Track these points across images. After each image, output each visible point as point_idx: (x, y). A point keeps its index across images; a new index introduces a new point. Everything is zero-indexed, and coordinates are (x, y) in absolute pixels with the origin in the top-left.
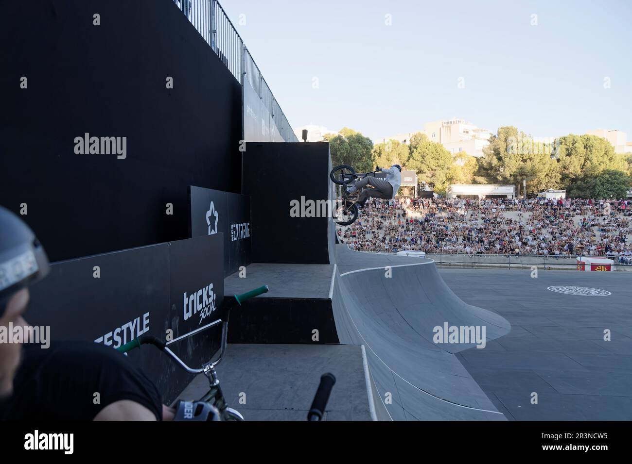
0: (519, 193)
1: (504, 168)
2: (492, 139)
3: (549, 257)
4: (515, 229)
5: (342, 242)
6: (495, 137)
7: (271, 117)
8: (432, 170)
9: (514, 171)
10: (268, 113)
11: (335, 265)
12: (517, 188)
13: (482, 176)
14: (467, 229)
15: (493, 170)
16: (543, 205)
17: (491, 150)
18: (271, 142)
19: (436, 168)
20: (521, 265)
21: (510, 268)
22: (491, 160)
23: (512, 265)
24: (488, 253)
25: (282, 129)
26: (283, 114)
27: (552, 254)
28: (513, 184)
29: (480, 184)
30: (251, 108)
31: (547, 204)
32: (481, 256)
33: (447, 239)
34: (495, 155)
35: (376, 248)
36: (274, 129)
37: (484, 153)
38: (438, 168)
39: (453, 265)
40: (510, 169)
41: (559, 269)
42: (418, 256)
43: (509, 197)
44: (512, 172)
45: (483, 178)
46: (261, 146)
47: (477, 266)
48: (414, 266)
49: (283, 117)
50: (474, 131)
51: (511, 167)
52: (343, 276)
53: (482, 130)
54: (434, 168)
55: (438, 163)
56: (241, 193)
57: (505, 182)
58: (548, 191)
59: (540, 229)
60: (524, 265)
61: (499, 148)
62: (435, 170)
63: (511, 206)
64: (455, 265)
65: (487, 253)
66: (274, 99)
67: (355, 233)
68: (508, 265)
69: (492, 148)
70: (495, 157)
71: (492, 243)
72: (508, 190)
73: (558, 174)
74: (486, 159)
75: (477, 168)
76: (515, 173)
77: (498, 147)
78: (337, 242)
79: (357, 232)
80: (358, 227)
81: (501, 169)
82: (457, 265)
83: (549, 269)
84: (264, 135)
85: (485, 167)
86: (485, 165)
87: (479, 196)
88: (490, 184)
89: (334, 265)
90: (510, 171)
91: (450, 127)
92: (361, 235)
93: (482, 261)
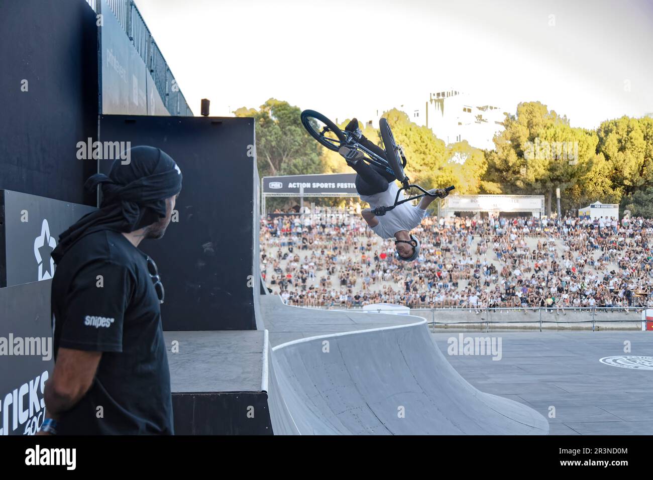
0: (550, 209)
1: (527, 168)
2: (509, 122)
3: (597, 310)
4: (546, 267)
5: (270, 291)
6: (513, 118)
7: (149, 73)
8: (415, 170)
9: (541, 174)
10: (143, 66)
11: (267, 332)
12: (546, 201)
13: (493, 181)
14: (472, 266)
15: (511, 172)
16: (587, 227)
17: (507, 139)
18: (149, 115)
19: (421, 168)
20: (556, 325)
21: (541, 329)
22: (508, 155)
23: (544, 325)
24: (505, 306)
25: (168, 95)
26: (169, 69)
27: (601, 305)
28: (541, 194)
29: (491, 194)
30: (113, 54)
31: (592, 227)
32: (494, 311)
33: (441, 283)
34: (513, 147)
35: (326, 301)
36: (155, 95)
37: (497, 144)
38: (424, 167)
39: (451, 327)
40: (535, 171)
41: (612, 329)
42: (396, 313)
43: (536, 215)
44: (538, 174)
45: (495, 184)
46: (134, 121)
47: (490, 328)
48: (394, 330)
49: (168, 75)
50: (480, 108)
51: (537, 167)
52: (276, 351)
53: (491, 108)
54: (418, 167)
55: (424, 159)
56: (96, 206)
57: (529, 190)
58: (593, 206)
59: (583, 266)
60: (561, 325)
61: (519, 137)
62: (420, 171)
63: (538, 230)
64: (454, 327)
65: (503, 307)
66: (153, 42)
67: (290, 276)
68: (538, 325)
69: (509, 136)
70: (513, 151)
71: (511, 290)
72: (534, 204)
73: (607, 179)
74: (500, 154)
75: (486, 167)
76: (543, 177)
77: (517, 135)
78: (262, 292)
79: (292, 274)
80: (295, 264)
81: (523, 170)
82: (458, 327)
83: (598, 329)
84: (137, 104)
85: (498, 166)
86: (498, 162)
87: (490, 214)
88: (506, 193)
89: (264, 331)
90: (536, 173)
91: (442, 102)
92: (300, 280)
93: (496, 319)
